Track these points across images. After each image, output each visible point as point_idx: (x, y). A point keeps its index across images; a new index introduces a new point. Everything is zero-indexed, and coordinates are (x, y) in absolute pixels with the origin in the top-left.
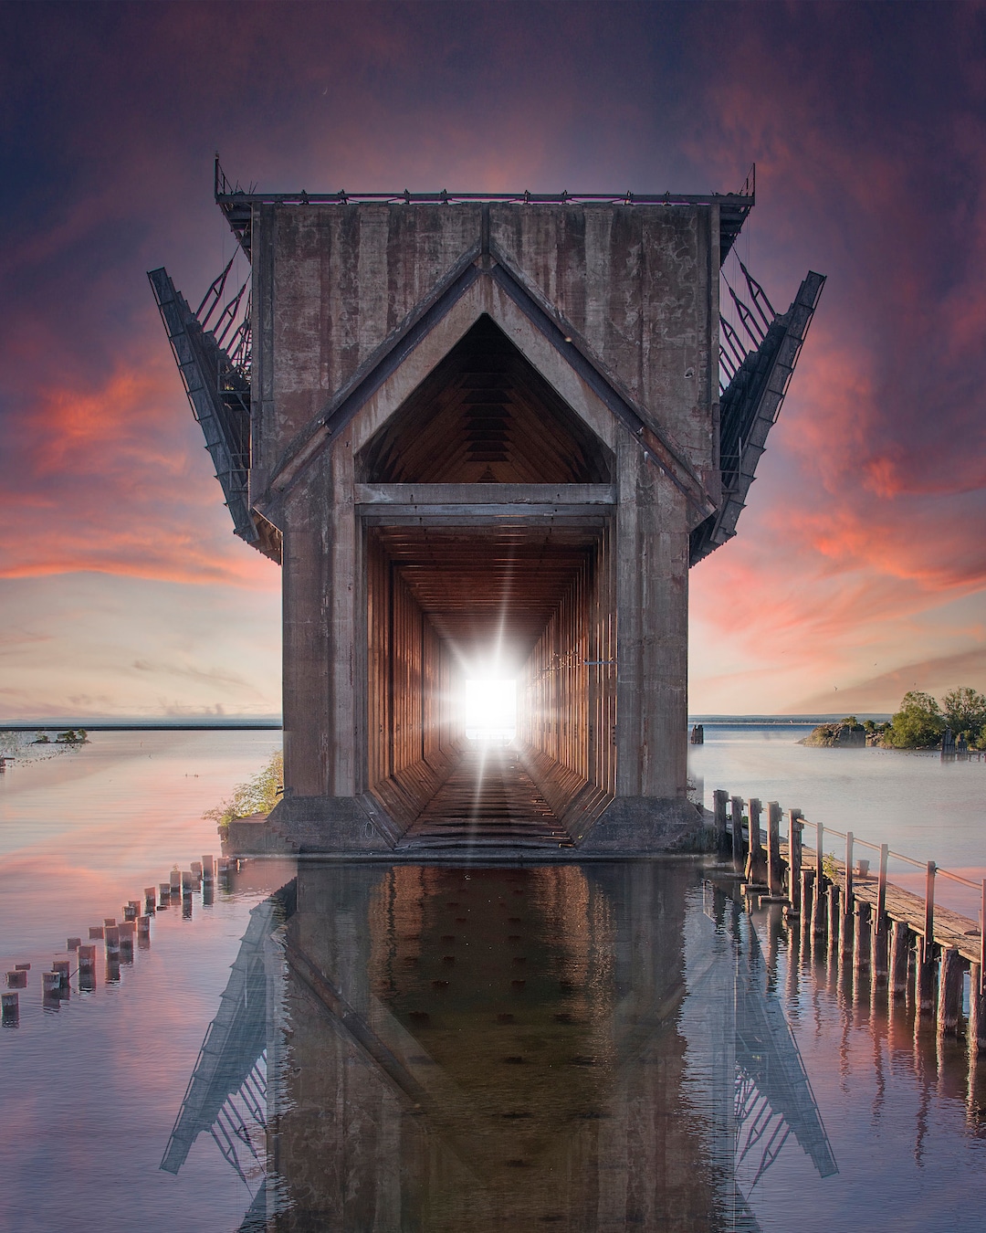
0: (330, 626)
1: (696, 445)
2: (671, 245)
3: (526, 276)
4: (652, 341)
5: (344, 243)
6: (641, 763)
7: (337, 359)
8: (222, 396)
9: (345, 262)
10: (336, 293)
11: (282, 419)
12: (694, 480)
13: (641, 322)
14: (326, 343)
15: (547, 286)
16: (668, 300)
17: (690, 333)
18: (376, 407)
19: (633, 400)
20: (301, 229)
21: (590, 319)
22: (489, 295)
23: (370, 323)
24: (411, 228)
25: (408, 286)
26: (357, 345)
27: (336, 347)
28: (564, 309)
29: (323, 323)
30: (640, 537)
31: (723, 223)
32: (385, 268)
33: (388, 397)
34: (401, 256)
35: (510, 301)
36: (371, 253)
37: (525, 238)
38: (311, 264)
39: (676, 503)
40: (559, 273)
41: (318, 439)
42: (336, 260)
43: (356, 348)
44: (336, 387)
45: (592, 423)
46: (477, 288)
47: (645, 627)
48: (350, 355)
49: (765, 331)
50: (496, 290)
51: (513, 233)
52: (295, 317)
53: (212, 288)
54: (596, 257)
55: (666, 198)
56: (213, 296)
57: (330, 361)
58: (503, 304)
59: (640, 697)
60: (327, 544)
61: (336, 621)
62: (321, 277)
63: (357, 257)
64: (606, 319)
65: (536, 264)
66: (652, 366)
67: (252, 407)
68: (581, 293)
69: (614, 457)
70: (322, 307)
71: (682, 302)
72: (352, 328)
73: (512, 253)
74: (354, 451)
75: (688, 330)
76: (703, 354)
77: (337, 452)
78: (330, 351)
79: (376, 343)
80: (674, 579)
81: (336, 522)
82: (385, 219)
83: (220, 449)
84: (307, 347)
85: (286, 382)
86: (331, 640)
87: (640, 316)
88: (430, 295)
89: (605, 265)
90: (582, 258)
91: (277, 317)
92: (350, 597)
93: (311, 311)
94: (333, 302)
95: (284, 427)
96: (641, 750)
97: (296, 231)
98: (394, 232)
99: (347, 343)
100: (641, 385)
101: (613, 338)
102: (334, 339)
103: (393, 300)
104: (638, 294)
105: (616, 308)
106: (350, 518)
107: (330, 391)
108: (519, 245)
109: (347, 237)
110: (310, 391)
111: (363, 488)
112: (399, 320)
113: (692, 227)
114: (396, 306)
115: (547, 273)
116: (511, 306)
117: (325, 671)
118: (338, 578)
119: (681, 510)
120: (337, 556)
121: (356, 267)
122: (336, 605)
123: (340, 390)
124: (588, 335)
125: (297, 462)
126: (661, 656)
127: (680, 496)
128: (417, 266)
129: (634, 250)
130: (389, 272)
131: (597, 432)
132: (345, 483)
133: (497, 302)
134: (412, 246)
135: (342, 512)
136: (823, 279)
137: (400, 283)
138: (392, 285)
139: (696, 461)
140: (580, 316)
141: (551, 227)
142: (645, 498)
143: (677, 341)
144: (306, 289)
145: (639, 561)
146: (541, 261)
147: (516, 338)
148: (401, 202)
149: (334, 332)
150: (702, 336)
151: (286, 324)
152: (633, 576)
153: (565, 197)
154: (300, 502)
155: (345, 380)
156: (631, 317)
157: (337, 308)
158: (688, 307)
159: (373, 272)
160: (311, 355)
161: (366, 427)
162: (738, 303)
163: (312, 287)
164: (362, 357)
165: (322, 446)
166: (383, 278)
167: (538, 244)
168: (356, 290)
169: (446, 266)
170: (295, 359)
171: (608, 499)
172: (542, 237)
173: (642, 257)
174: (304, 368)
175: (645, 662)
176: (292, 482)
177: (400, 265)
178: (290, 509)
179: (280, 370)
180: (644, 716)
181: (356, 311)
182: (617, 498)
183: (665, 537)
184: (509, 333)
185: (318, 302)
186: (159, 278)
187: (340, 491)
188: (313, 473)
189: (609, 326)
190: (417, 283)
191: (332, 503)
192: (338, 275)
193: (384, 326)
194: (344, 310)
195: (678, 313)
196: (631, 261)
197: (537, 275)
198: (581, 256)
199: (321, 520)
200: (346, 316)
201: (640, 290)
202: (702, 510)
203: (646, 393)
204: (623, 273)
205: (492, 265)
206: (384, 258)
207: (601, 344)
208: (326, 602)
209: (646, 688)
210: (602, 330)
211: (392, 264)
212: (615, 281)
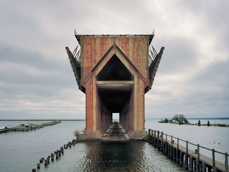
1: (146, 74)
2: (142, 43)
3: (120, 48)
4: (139, 58)
6: (138, 125)
7: (93, 61)
8: (77, 67)
9: (94, 45)
10: (93, 50)
11: (85, 71)
12: (145, 80)
13: (137, 55)
14: (92, 59)
15: (124, 50)
16: (141, 51)
17: (145, 57)
18: (99, 69)
19: (136, 67)
21: (130, 55)
22: (115, 51)
23: (98, 56)
24: (104, 40)
27: (93, 59)
28: (126, 53)
29: (91, 55)
30: (138, 89)
31: (149, 39)
32: (100, 47)
33: (101, 67)
36: (98, 44)
38: (89, 46)
39: (143, 84)
40: (125, 47)
41: (90, 74)
43: (96, 59)
45: (130, 71)
46: (113, 50)
47: (138, 104)
48: (95, 61)
49: (155, 56)
50: (116, 50)
51: (119, 41)
52: (87, 54)
53: (75, 50)
54: (131, 45)
55: (141, 35)
56: (75, 51)
57: (92, 61)
58: (117, 52)
59: (138, 114)
61: (93, 102)
62: (91, 48)
63: (96, 45)
66: (139, 62)
67: (81, 69)
68: (128, 50)
69: (134, 77)
71: (143, 52)
74: (96, 75)
76: (147, 60)
77: (93, 76)
78: (92, 60)
79: (99, 59)
80: (142, 96)
82: (100, 39)
83: (76, 76)
85: (86, 65)
86: (93, 105)
87: (137, 54)
88: (107, 51)
90: (129, 45)
91: (84, 55)
93: (89, 54)
94: (92, 52)
96: (138, 123)
97: (87, 41)
98: (101, 41)
99: (95, 59)
101: (133, 58)
105: (134, 53)
106: (95, 86)
107: (92, 66)
108: (119, 43)
109: (94, 42)
110: (89, 66)
111: (97, 82)
112: (102, 55)
113: (145, 40)
114: (102, 53)
117: (92, 110)
118: (94, 96)
119: (143, 85)
121: (96, 47)
123: (94, 66)
124: (129, 57)
125: (87, 78)
126: (141, 108)
127: (143, 82)
128: (105, 46)
129: (136, 44)
132: (95, 81)
133: (116, 52)
134: (104, 43)
135: (94, 85)
136: (164, 48)
137: (102, 49)
138: (101, 49)
140: (128, 54)
141: (124, 40)
142: (138, 83)
143: (143, 58)
144: (88, 50)
145: (137, 93)
146: (123, 46)
148: (102, 36)
149: (93, 57)
150: (146, 57)
151: (86, 56)
152: (137, 95)
153: (126, 35)
155: (94, 64)
156: (136, 54)
159: (98, 47)
160: (89, 60)
161: (97, 72)
162: (151, 52)
163: (89, 50)
164: (97, 61)
165: (91, 75)
166: (100, 48)
168: (96, 50)
169: (109, 47)
170: (87, 61)
171: (133, 83)
172: (123, 42)
173: (137, 45)
174: (88, 63)
175: (138, 109)
176: (87, 81)
177: (102, 46)
178: (87, 85)
179: (85, 63)
181: (96, 54)
182: (134, 82)
183: (141, 89)
184: (118, 57)
185: (90, 52)
186: (67, 48)
187: (94, 82)
188: (90, 79)
189: (133, 56)
190: (105, 49)
191: (93, 84)
192: (93, 48)
193: (100, 56)
194: (94, 53)
195: (143, 54)
196: (136, 45)
197: (122, 48)
198: (128, 44)
199: (91, 86)
200: (94, 54)
201: (137, 50)
202: (146, 85)
203: (138, 66)
204: (135, 47)
205: (116, 46)
206: (100, 45)
207: (132, 59)
208: (92, 100)
209: (138, 113)
210: (132, 56)
211: (101, 46)
212: (134, 49)
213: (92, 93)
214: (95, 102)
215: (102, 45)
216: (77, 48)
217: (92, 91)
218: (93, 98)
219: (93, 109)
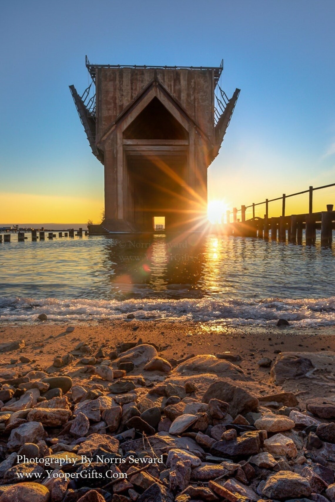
0: (117, 175)
2: (202, 80)
3: (166, 87)
4: (198, 104)
5: (120, 78)
7: (118, 108)
9: (120, 82)
10: (117, 91)
11: (104, 123)
12: (209, 139)
13: (195, 99)
14: (115, 104)
15: (171, 90)
16: (201, 94)
17: (207, 102)
18: (128, 120)
19: (193, 118)
20: (108, 74)
21: (182, 98)
22: (156, 92)
23: (126, 98)
24: (137, 74)
25: (136, 89)
27: (117, 104)
28: (175, 95)
29: (114, 98)
30: (195, 153)
32: (130, 85)
33: (131, 117)
34: (134, 81)
35: (162, 93)
36: (126, 81)
37: (165, 77)
38: (111, 83)
40: (174, 86)
41: (113, 128)
42: (117, 82)
43: (123, 105)
44: (118, 115)
45: (183, 124)
46: (153, 90)
48: (121, 106)
50: (158, 90)
51: (162, 76)
52: (107, 97)
53: (86, 90)
55: (201, 68)
57: (116, 108)
58: (160, 94)
62: (114, 86)
63: (123, 82)
64: (186, 98)
66: (198, 110)
67: (96, 120)
68: (179, 92)
69: (188, 134)
70: (114, 94)
71: (205, 94)
72: (122, 100)
73: (162, 81)
74: (123, 131)
77: (118, 131)
79: (128, 104)
81: (118, 149)
82: (130, 72)
83: (88, 131)
84: (110, 104)
85: (105, 113)
86: (117, 179)
87: (195, 97)
88: (141, 91)
89: (186, 84)
91: (103, 95)
92: (122, 168)
93: (111, 95)
94: (117, 93)
95: (104, 125)
97: (107, 74)
98: (132, 75)
99: (120, 103)
100: (195, 115)
101: (188, 103)
102: (117, 102)
103: (132, 92)
104: (194, 92)
105: (188, 95)
106: (121, 148)
107: (116, 116)
108: (164, 79)
109: (120, 76)
110: (111, 115)
111: (125, 140)
112: (134, 98)
113: (207, 75)
114: (133, 94)
116: (162, 94)
117: (115, 187)
118: (118, 163)
120: (118, 158)
121: (122, 84)
122: (118, 170)
123: (119, 115)
124: (181, 102)
125: (108, 134)
128: (138, 84)
129: (193, 81)
130: (131, 86)
131: (184, 126)
132: (120, 139)
133: (158, 93)
134: (136, 79)
135: (119, 147)
136: (240, 90)
137: (134, 88)
138: (132, 89)
139: (209, 134)
140: (179, 97)
141: (172, 75)
142: (196, 144)
143: (204, 104)
146: (169, 83)
147: (163, 103)
148: (134, 68)
149: (117, 100)
150: (210, 103)
151: (105, 98)
153: (176, 67)
154: (109, 144)
155: (120, 113)
156: (192, 98)
157: (118, 95)
158: (206, 95)
159: (127, 85)
160: (111, 106)
161: (125, 125)
163: (111, 89)
164: (124, 107)
165: (114, 130)
166: (129, 87)
167: (169, 79)
168: (122, 90)
169: (145, 84)
170: (107, 107)
171: (187, 144)
172: (170, 77)
173: (195, 83)
174: (109, 110)
176: (106, 139)
177: (134, 84)
178: (106, 146)
179: (103, 110)
181: (122, 95)
182: (189, 143)
184: (161, 101)
185: (113, 93)
186: (72, 88)
187: (119, 141)
188: (112, 137)
189: (187, 100)
191: (117, 144)
192: (118, 86)
193: (130, 99)
194: (119, 95)
195: (204, 97)
196: (192, 84)
197: (168, 87)
198: (180, 82)
199: (114, 148)
200: (120, 97)
201: (195, 90)
204: (190, 87)
205: (157, 84)
206: (130, 82)
207: (185, 105)
208: (116, 169)
210: (185, 101)
211: (132, 83)
212: (188, 89)
213: (115, 159)
214: (122, 174)
216: (89, 88)
217: (115, 156)
218: (117, 168)
219: (117, 184)
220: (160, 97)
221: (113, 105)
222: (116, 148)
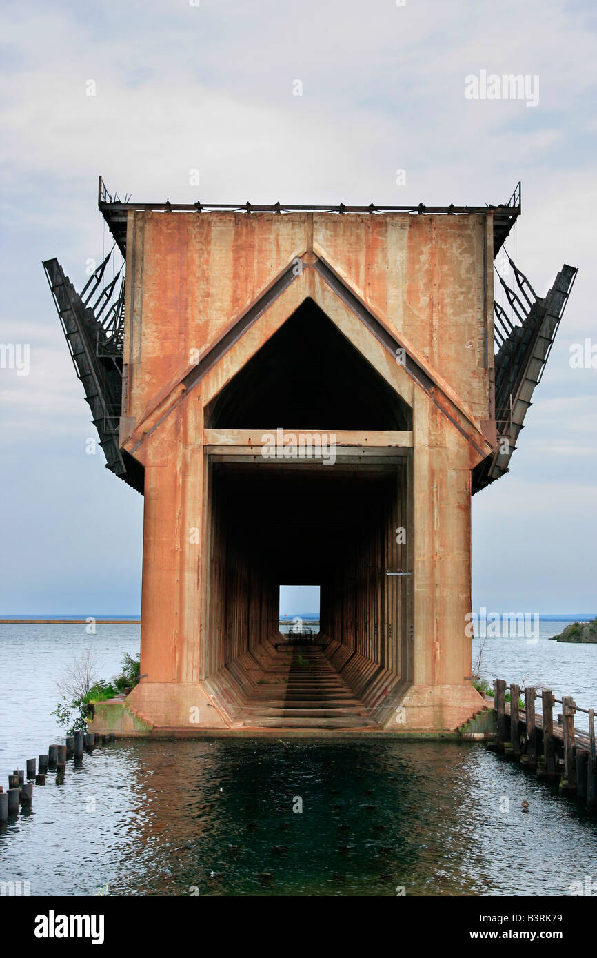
0: (183, 543)
1: (476, 400)
2: (455, 245)
3: (340, 270)
4: (440, 319)
5: (199, 242)
6: (435, 657)
7: (192, 332)
8: (100, 359)
9: (199, 256)
10: (191, 280)
11: (147, 378)
13: (432, 305)
14: (184, 320)
15: (357, 278)
16: (452, 288)
17: (470, 313)
18: (222, 369)
19: (425, 366)
20: (165, 231)
21: (391, 302)
22: (312, 284)
23: (218, 305)
24: (251, 231)
25: (249, 276)
26: (208, 321)
27: (191, 322)
28: (371, 294)
29: (181, 303)
30: (432, 473)
31: (496, 228)
32: (231, 262)
33: (232, 361)
35: (328, 288)
36: (220, 251)
37: (340, 240)
38: (173, 258)
39: (461, 446)
40: (369, 265)
41: (174, 397)
42: (192, 255)
43: (206, 324)
44: (191, 354)
45: (393, 383)
46: (303, 278)
47: (437, 545)
48: (202, 329)
49: (528, 310)
50: (317, 279)
51: (331, 236)
52: (160, 298)
53: (94, 274)
54: (396, 255)
55: (451, 209)
56: (94, 281)
57: (187, 334)
58: (324, 290)
59: (433, 601)
60: (181, 476)
61: (187, 538)
62: (180, 268)
63: (209, 253)
64: (404, 302)
65: (349, 260)
66: (441, 338)
67: (124, 368)
68: (383, 283)
69: (411, 410)
70: (181, 291)
71: (464, 289)
72: (204, 307)
73: (331, 251)
74: (204, 404)
75: (469, 310)
76: (481, 330)
77: (191, 404)
78: (186, 325)
79: (223, 320)
80: (460, 508)
81: (188, 460)
82: (230, 221)
83: (97, 402)
84: (169, 322)
85: (151, 349)
86: (182, 553)
87: (431, 300)
88: (266, 283)
89: (402, 263)
90: (385, 256)
91: (145, 298)
92: (199, 519)
93: (172, 294)
94: (189, 288)
95: (149, 384)
96: (434, 645)
97: (160, 232)
98: (238, 234)
99: (200, 320)
100: (432, 353)
101: (410, 317)
102: (190, 316)
103: (237, 287)
104: (429, 283)
105: (412, 294)
106: (199, 457)
107: (186, 357)
108: (336, 246)
109: (201, 237)
110: (170, 357)
111: (212, 433)
112: (241, 302)
113: (470, 232)
114: (239, 292)
115: (357, 268)
116: (330, 290)
117: (177, 577)
118: (189, 504)
119: (465, 452)
120: (189, 487)
121: (207, 261)
122: (187, 527)
123: (194, 357)
124: (390, 314)
125: (157, 413)
126: (450, 568)
127: (463, 440)
128: (256, 261)
129: (426, 249)
130: (235, 266)
131: (397, 390)
132: (196, 429)
133: (318, 288)
135: (193, 451)
136: (575, 270)
137: (242, 274)
138: (236, 276)
139: (476, 413)
140: (383, 301)
141: (361, 232)
142: (436, 446)
143: (460, 319)
144: (168, 278)
145: (432, 492)
146: (353, 258)
147: (332, 316)
148: (244, 211)
149: (190, 311)
150: (480, 315)
151: (152, 304)
152: (427, 504)
153: (372, 208)
154: (161, 443)
155: (198, 348)
156: (424, 300)
157: (193, 292)
158: (469, 293)
159: (221, 265)
160: (171, 328)
161: (213, 385)
162: (507, 290)
163: (173, 276)
164: (213, 330)
165: (179, 400)
166: (230, 270)
167: (351, 244)
168: (207, 279)
170: (159, 331)
171: (406, 443)
172: (354, 240)
173: (432, 254)
174: (165, 339)
175: (437, 574)
176: (154, 428)
177: (242, 260)
178: (152, 449)
179: (146, 339)
180: (436, 617)
181: (208, 295)
182: (413, 438)
183: (452, 473)
184: (328, 313)
185: (178, 287)
186: (52, 266)
187: (191, 432)
188: (170, 422)
189: (406, 308)
190: (256, 273)
191: (186, 444)
192: (193, 267)
193: (228, 306)
194: (197, 293)
195: (461, 298)
196: (424, 258)
197: (350, 268)
198: (384, 253)
199: (175, 458)
200: (199, 299)
201: (431, 280)
202: (481, 452)
203: (436, 359)
204: (417, 267)
205: (315, 261)
206: (231, 255)
207: (401, 322)
208: (179, 523)
209: (437, 594)
210: (401, 311)
211: (236, 260)
212: (411, 274)
213: (179, 491)
215: (243, 253)
216: (104, 266)
217: (181, 482)
218: (184, 518)
219: (182, 571)
220: (324, 299)
221: (177, 324)
222: (184, 456)
